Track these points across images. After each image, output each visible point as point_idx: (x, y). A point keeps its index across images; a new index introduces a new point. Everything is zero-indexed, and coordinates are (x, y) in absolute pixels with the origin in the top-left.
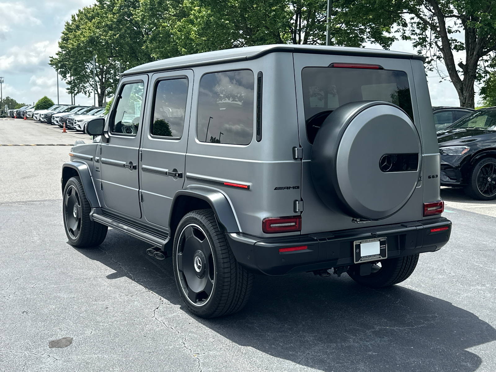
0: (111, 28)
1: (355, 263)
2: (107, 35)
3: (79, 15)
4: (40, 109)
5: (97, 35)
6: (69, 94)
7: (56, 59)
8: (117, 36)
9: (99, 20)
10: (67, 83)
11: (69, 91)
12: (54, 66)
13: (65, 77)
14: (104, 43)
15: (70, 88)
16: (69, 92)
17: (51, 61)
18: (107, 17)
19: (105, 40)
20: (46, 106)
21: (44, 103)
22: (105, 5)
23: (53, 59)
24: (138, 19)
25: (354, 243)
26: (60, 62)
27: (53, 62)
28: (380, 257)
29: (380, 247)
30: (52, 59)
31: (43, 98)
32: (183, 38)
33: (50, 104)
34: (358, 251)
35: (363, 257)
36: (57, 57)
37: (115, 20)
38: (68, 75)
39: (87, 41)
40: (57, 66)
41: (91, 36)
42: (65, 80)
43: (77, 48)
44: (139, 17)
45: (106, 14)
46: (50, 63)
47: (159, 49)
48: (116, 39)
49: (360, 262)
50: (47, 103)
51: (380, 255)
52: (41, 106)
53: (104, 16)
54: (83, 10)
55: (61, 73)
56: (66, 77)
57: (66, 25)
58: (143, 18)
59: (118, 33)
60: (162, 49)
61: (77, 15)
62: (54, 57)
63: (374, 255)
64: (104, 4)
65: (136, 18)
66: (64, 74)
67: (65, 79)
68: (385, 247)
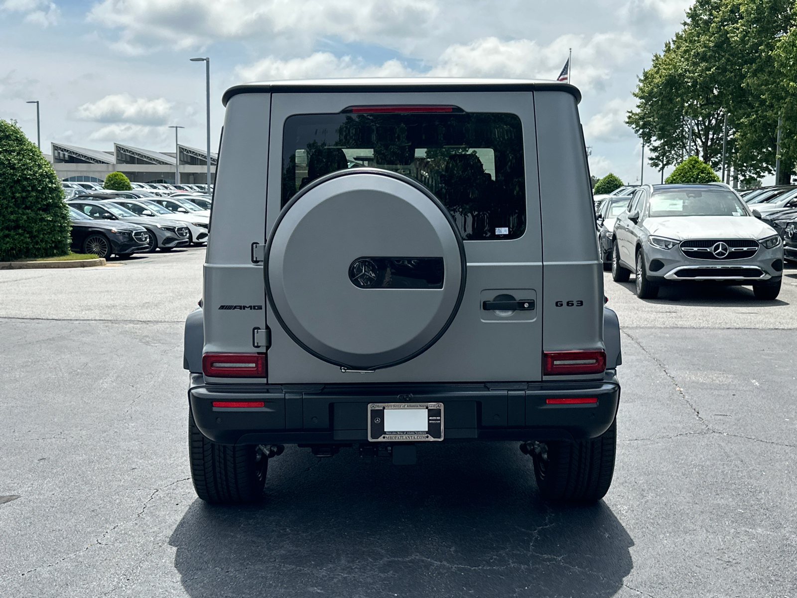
0: (704, 58)
1: (370, 440)
2: (696, 70)
3: (676, 41)
4: (601, 194)
5: (680, 71)
6: (653, 167)
7: (636, 114)
8: (712, 70)
9: (687, 46)
10: (651, 150)
11: (652, 161)
12: (634, 126)
13: (648, 141)
14: (690, 84)
15: (655, 157)
16: (652, 164)
17: (629, 117)
18: (699, 41)
19: (692, 78)
20: (610, 188)
21: (607, 183)
22: (700, 22)
23: (633, 114)
24: (736, 38)
25: (369, 406)
26: (642, 118)
27: (631, 120)
28: (427, 437)
29: (429, 420)
30: (631, 114)
31: (607, 177)
32: (791, 63)
33: (616, 185)
34: (378, 421)
35: (389, 432)
36: (638, 111)
37: (711, 44)
38: (653, 138)
39: (663, 83)
40: (637, 125)
41: (670, 75)
42: (649, 146)
43: (649, 96)
44: (737, 36)
45: (698, 37)
46: (627, 120)
47: (766, 86)
48: (711, 75)
49: (381, 439)
50: (612, 184)
51: (427, 433)
52: (602, 188)
53: (695, 40)
54: (683, 33)
55: (643, 135)
56: (651, 141)
57: (655, 59)
58: (745, 36)
59: (714, 66)
60: (772, 85)
61: (673, 41)
62: (634, 112)
63: (414, 432)
64: (698, 20)
65: (733, 37)
66: (646, 137)
67: (648, 144)
68: (440, 420)
